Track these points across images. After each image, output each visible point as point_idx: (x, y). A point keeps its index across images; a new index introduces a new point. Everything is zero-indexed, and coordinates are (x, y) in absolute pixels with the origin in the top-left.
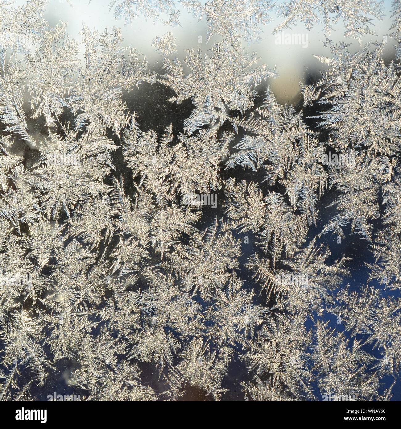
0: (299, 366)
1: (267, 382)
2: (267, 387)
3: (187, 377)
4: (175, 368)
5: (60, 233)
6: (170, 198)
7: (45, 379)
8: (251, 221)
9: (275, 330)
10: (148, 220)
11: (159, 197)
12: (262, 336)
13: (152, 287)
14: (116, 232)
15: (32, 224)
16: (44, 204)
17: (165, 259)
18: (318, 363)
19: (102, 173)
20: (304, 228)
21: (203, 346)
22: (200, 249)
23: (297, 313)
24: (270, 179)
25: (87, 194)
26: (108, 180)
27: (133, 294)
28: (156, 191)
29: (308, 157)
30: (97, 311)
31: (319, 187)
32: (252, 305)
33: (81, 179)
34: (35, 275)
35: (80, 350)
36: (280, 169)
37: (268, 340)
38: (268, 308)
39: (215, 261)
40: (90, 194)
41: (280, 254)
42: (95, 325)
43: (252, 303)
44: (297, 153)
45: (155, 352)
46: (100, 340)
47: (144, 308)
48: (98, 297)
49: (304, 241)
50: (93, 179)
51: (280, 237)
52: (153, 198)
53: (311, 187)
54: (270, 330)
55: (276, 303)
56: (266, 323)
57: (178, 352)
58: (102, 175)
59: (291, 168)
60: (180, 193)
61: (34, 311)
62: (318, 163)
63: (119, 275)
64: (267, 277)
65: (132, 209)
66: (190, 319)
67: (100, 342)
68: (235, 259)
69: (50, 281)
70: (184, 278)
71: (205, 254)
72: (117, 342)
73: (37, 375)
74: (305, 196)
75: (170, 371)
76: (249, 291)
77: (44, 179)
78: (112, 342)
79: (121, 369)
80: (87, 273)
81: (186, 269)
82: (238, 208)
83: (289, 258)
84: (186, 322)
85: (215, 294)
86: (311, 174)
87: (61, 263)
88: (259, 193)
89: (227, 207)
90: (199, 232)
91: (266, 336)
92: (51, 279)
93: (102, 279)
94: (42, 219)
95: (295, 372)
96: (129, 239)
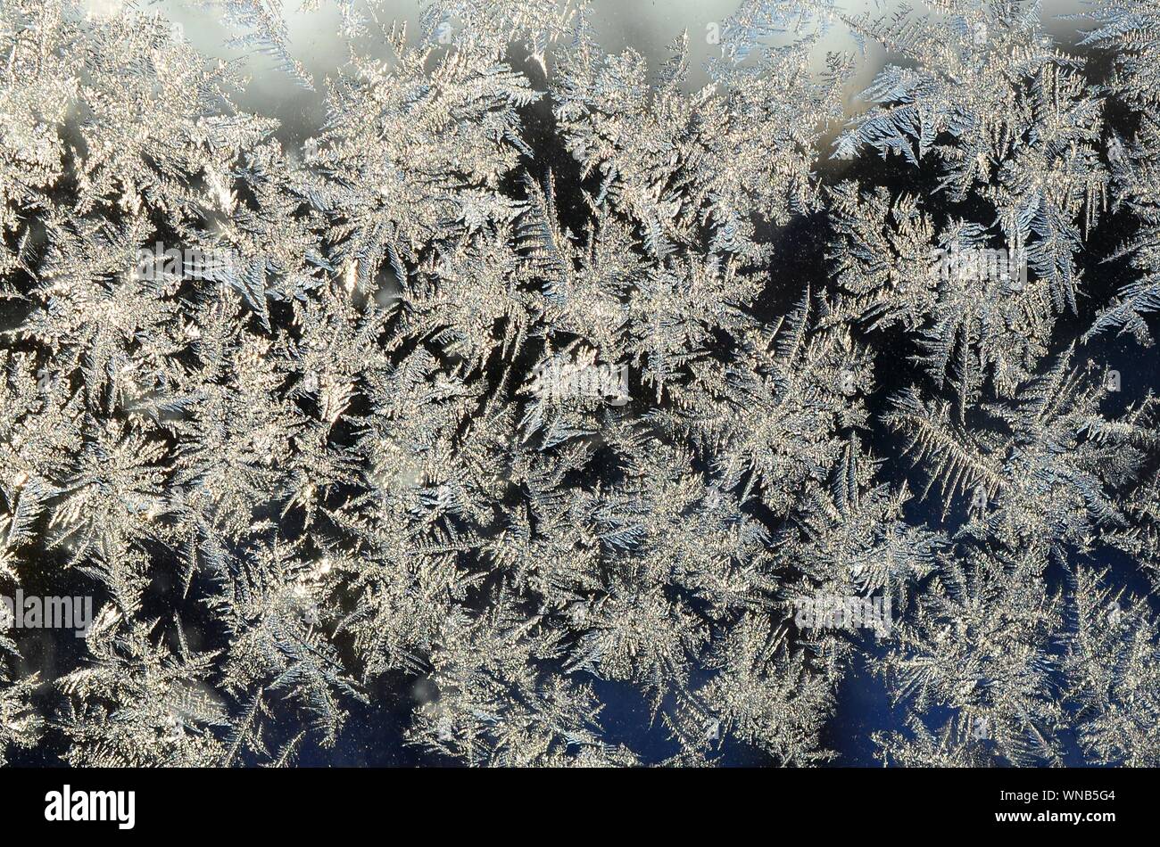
0: (1028, 689)
1: (943, 733)
2: (943, 745)
3: (726, 721)
4: (694, 696)
5: (382, 330)
6: (684, 234)
7: (341, 727)
8: (902, 299)
9: (963, 592)
10: (621, 294)
11: (653, 232)
12: (928, 607)
13: (633, 477)
14: (535, 326)
15: (304, 304)
16: (337, 249)
17: (668, 402)
18: (1079, 679)
19: (496, 165)
20: (1045, 317)
21: (770, 635)
22: (764, 375)
23: (1023, 546)
24: (952, 183)
25: (454, 223)
26: (512, 186)
27: (580, 498)
28: (641, 214)
29: (1056, 124)
30: (480, 543)
31: (1085, 205)
32: (903, 525)
33: (438, 182)
34: (310, 445)
35: (435, 647)
36: (981, 158)
37: (946, 620)
38: (945, 534)
39: (804, 408)
40: (462, 222)
41: (978, 388)
42: (477, 580)
43: (902, 520)
44: (1028, 113)
45: (641, 652)
46: (490, 621)
47: (612, 534)
48: (485, 504)
49: (1043, 352)
50: (470, 180)
51: (979, 341)
52: (635, 235)
53: (1064, 208)
54: (951, 592)
55: (966, 520)
56: (941, 573)
57: (701, 654)
58: (495, 171)
59: (1011, 155)
60: (710, 220)
61: (309, 542)
62: (1082, 141)
63: (541, 445)
64: (944, 450)
65: (578, 265)
66: (735, 563)
67: (490, 626)
68: (857, 401)
69: (354, 462)
70: (719, 452)
71: (776, 386)
72: (535, 627)
73: (317, 716)
74: (1048, 230)
75: (682, 703)
76: (895, 487)
77: (336, 180)
78: (524, 628)
79: (547, 700)
80: (456, 440)
81: (725, 429)
82: (866, 262)
83: (1002, 399)
84: (724, 570)
85: (803, 494)
86: (1064, 171)
87: (383, 412)
88: (923, 221)
89: (836, 261)
90: (761, 328)
91: (939, 609)
92: (356, 455)
93: (496, 454)
94: (332, 290)
95: (1016, 704)
96: (570, 348)
